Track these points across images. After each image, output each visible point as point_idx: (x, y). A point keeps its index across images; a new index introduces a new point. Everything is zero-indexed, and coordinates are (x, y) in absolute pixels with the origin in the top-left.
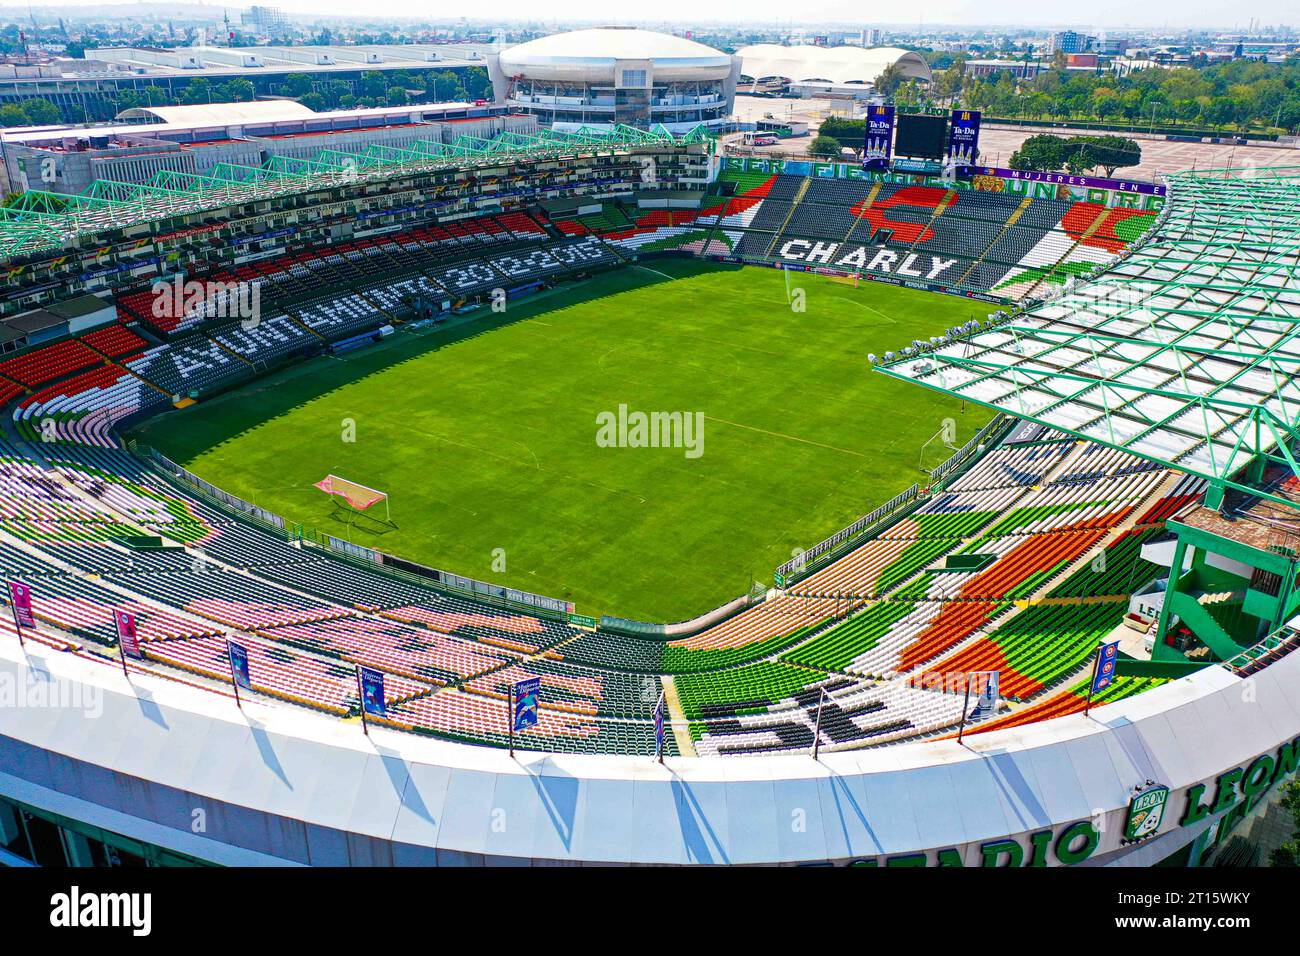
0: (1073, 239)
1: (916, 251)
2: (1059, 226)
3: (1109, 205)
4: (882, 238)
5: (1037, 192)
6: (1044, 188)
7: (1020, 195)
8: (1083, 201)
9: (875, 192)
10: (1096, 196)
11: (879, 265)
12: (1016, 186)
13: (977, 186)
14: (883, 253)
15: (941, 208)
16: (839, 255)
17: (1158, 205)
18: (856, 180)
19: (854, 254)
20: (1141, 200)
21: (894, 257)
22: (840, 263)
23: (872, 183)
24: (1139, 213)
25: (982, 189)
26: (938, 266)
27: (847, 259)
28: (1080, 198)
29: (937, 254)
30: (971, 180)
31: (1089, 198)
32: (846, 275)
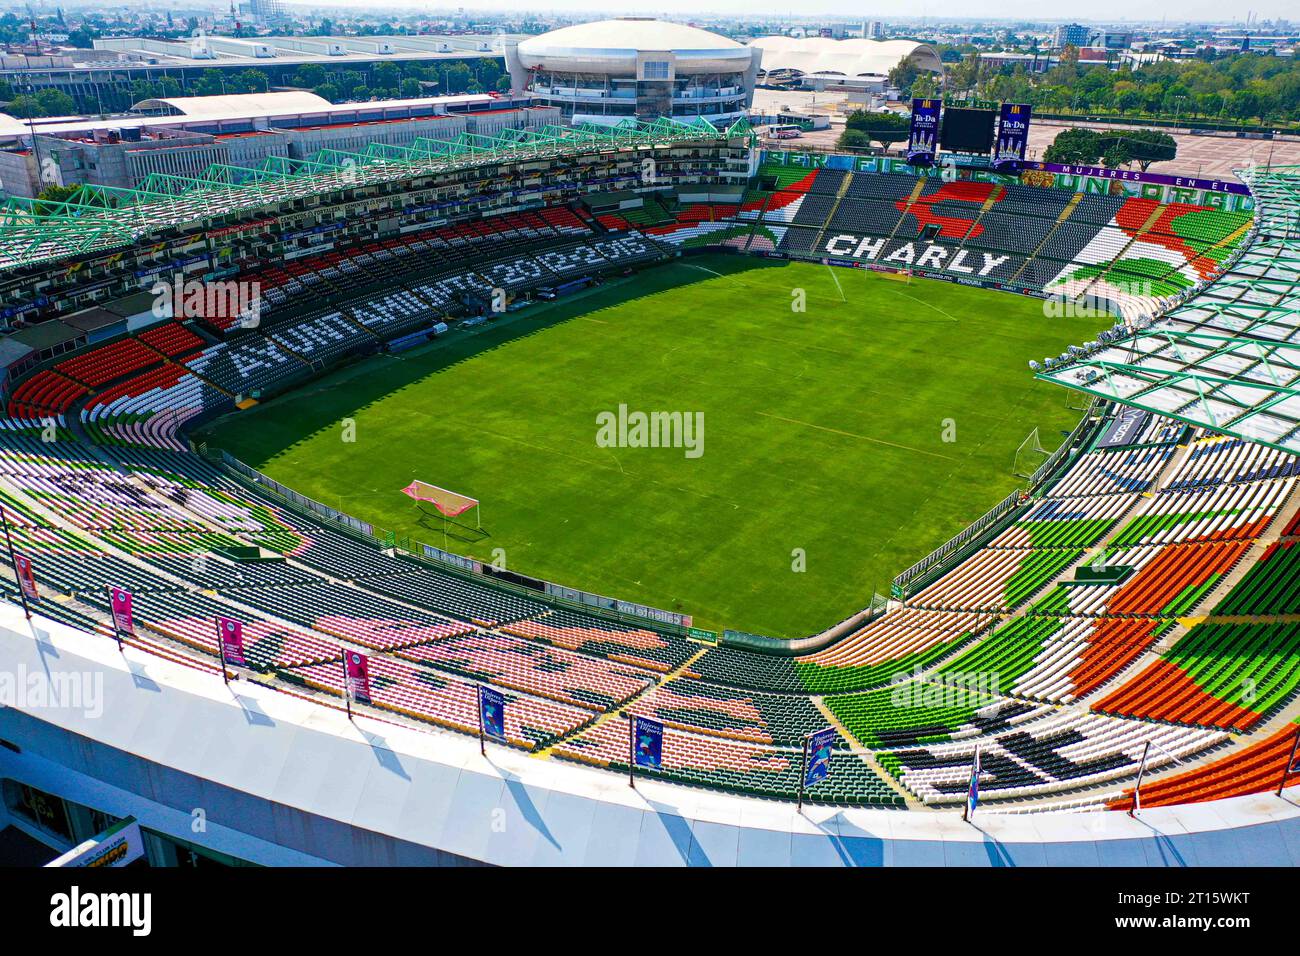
0: (1129, 235)
1: (966, 247)
2: (1113, 222)
3: (1164, 200)
4: (930, 234)
5: (1088, 187)
6: (1096, 183)
7: (1072, 190)
8: (1136, 196)
9: (920, 186)
10: (1151, 191)
11: (929, 262)
12: (1067, 181)
13: (1025, 181)
14: (932, 249)
15: (989, 203)
16: (887, 251)
17: (1216, 200)
18: (900, 174)
19: (903, 250)
20: (1199, 195)
21: (944, 254)
22: (889, 259)
23: (917, 178)
24: (1197, 209)
25: (1030, 185)
26: (990, 262)
27: (895, 255)
28: (1133, 194)
29: (988, 250)
30: (1019, 175)
31: (1143, 193)
32: (895, 272)
